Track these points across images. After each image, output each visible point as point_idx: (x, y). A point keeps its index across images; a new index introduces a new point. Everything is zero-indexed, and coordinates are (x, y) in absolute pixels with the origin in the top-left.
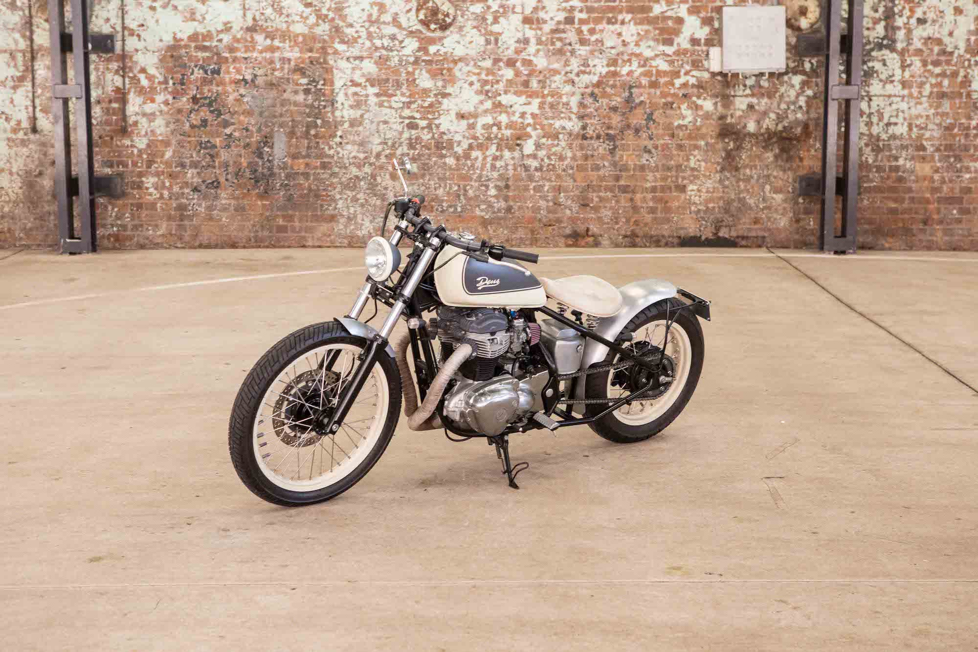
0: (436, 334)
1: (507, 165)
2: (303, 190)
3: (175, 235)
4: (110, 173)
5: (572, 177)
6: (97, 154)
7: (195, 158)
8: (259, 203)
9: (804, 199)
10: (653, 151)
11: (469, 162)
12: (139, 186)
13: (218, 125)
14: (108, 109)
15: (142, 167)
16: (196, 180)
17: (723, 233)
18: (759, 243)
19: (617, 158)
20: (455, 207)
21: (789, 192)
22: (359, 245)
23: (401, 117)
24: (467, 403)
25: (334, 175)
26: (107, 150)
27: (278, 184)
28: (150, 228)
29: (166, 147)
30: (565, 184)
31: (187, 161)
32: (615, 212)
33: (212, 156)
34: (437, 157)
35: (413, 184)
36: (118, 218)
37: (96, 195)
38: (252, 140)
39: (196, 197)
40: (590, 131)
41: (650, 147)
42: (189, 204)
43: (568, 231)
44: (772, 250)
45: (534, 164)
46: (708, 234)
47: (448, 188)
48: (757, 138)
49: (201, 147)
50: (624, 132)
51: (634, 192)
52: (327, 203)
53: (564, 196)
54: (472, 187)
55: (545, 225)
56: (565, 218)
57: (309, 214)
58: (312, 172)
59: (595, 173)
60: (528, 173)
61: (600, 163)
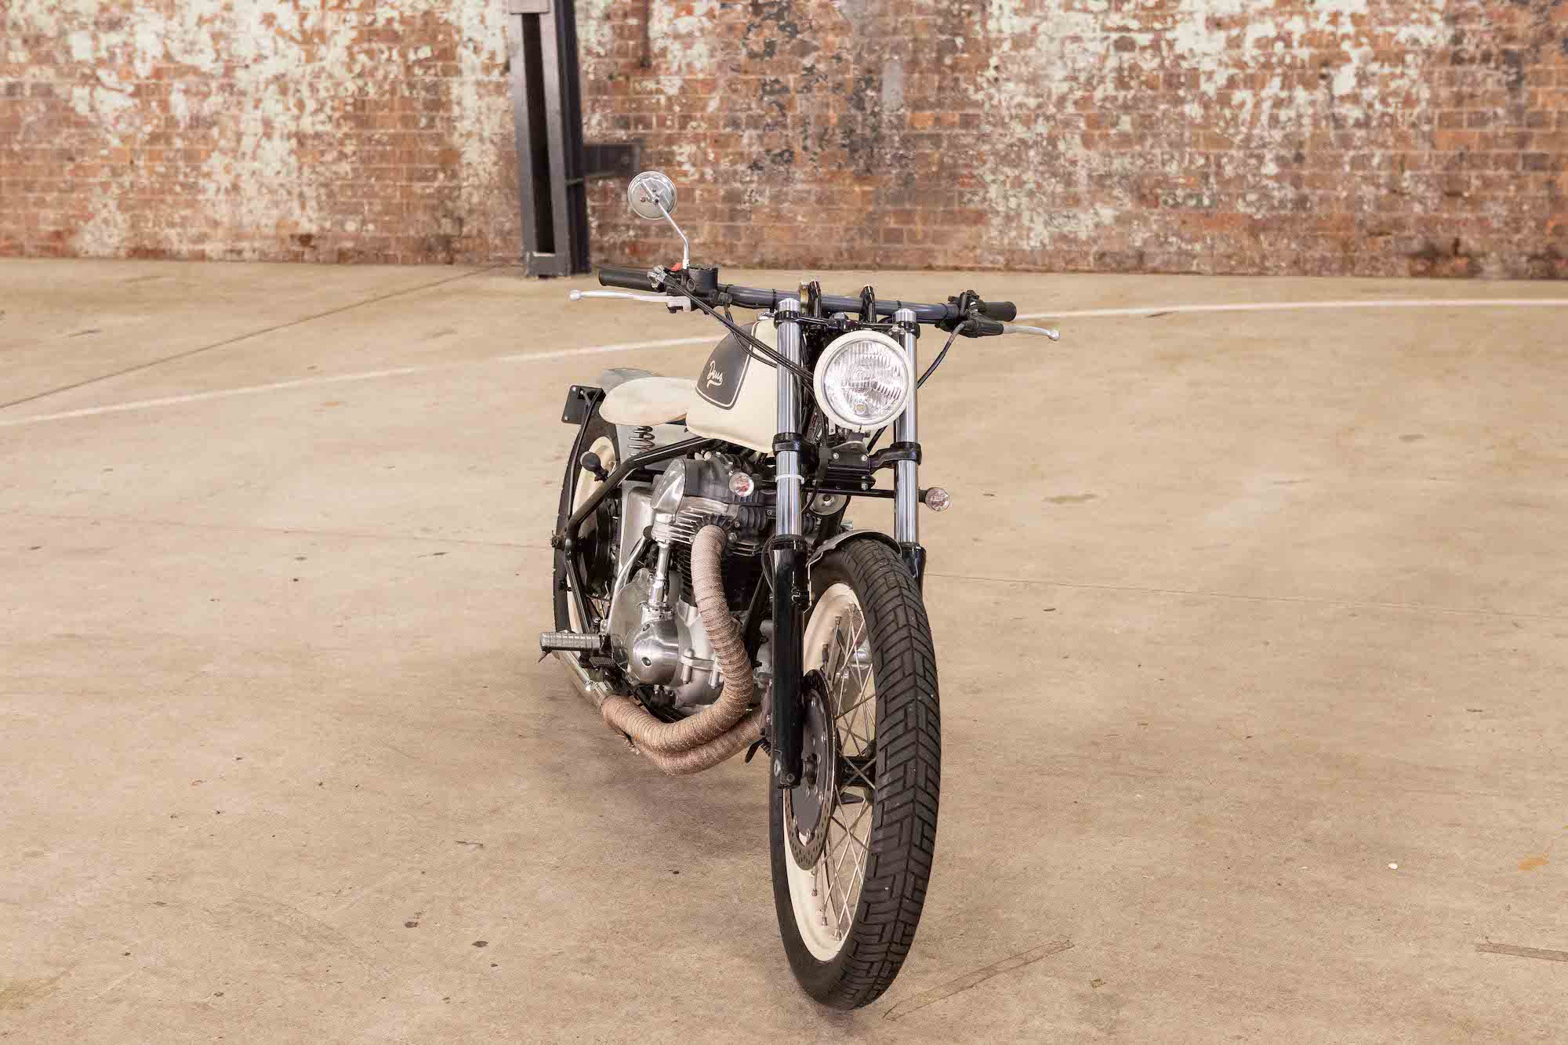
1: (1300, 116)
2: (929, 164)
3: (723, 244)
4: (625, 138)
5: (1429, 138)
7: (756, 111)
8: (857, 189)
11: (1227, 113)
12: (668, 160)
13: (792, 52)
14: (622, 28)
15: (672, 126)
16: (756, 149)
19: (1523, 99)
20: (1199, 197)
22: (1024, 266)
23: (1104, 28)
25: (983, 137)
26: (620, 98)
27: (889, 156)
29: (710, 92)
30: (1413, 153)
31: (743, 116)
32: (1513, 205)
33: (781, 107)
34: (1168, 102)
35: (1123, 155)
37: (586, 177)
38: (847, 76)
39: (755, 178)
40: (1469, 47)
42: (745, 192)
43: (1416, 245)
45: (1353, 113)
47: (1186, 163)
49: (764, 90)
50: (1543, 47)
51: (1556, 168)
52: (968, 190)
53: (1412, 177)
54: (1231, 159)
55: (1371, 234)
56: (1411, 220)
57: (941, 209)
58: (945, 133)
59: (1477, 131)
60: (1340, 132)
61: (1488, 109)
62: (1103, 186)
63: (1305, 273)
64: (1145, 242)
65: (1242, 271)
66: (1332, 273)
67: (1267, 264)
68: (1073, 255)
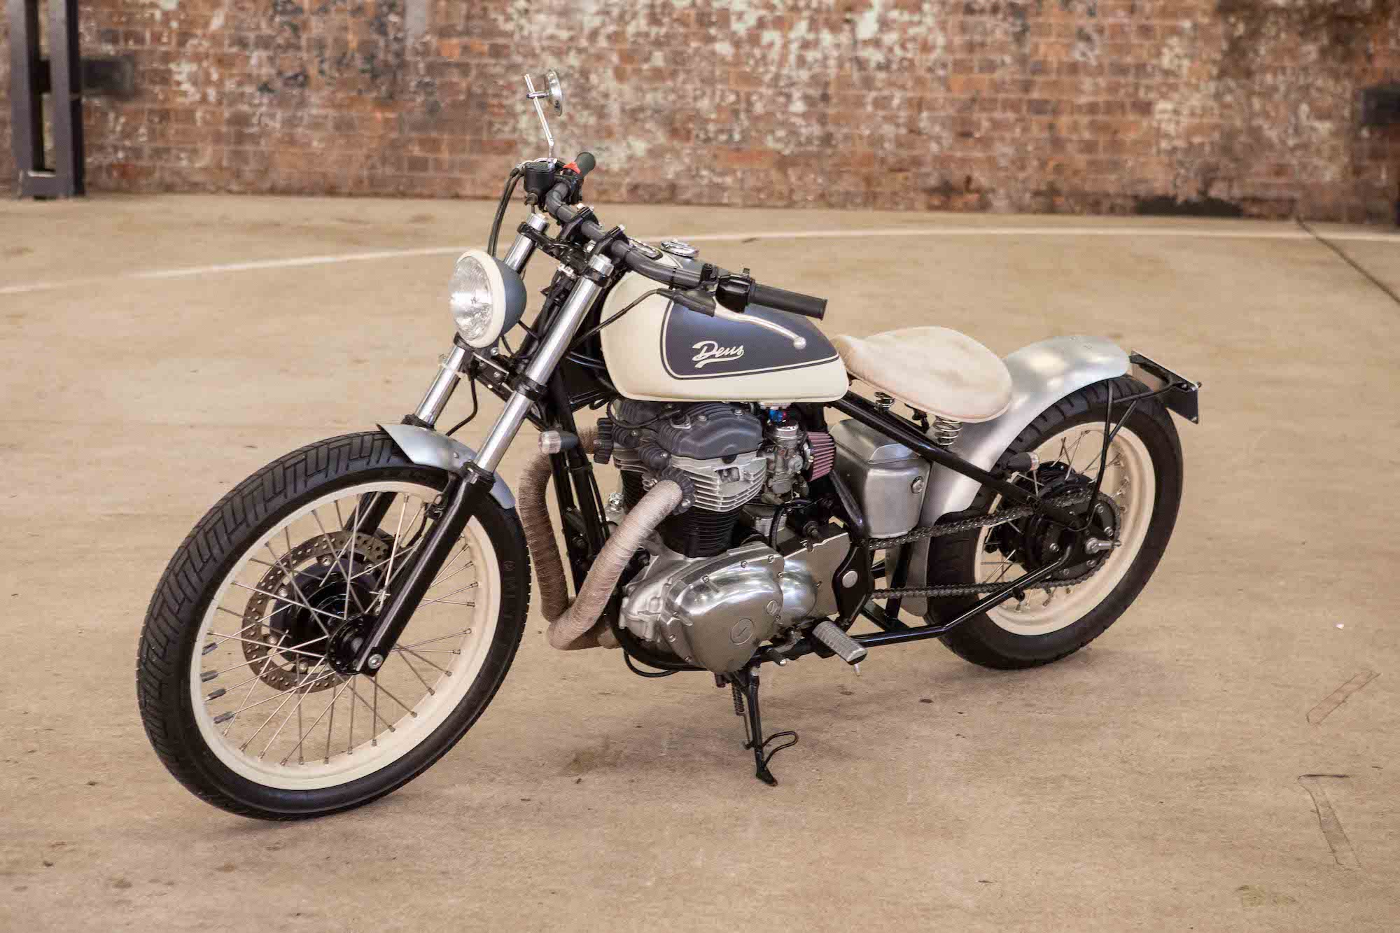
0: (611, 451)
1: (826, 58)
2: (458, 92)
3: (227, 169)
4: (112, 53)
5: (944, 82)
6: (88, 18)
7: (266, 30)
8: (379, 115)
9: (1372, 133)
10: (1095, 36)
11: (757, 52)
12: (165, 78)
15: (169, 43)
16: (266, 71)
17: (1217, 192)
18: (1282, 211)
19: (1027, 50)
20: (730, 132)
21: (1343, 118)
24: (669, 606)
25: (514, 68)
26: (106, 10)
27: (413, 83)
28: (183, 155)
29: (212, 8)
30: (928, 96)
31: (252, 36)
32: (1019, 145)
33: (295, 29)
34: (700, 41)
35: (655, 89)
36: (126, 134)
37: (85, 91)
39: (265, 100)
41: (1089, 30)
42: (254, 114)
43: (933, 181)
44: (1308, 224)
45: (874, 56)
46: (1188, 192)
47: (717, 99)
48: (1289, 17)
49: (276, 12)
51: (1056, 112)
52: (499, 120)
53: (929, 118)
54: (761, 96)
55: (893, 170)
56: (929, 158)
57: (468, 138)
58: (474, 62)
59: (986, 77)
60: (863, 73)
61: (996, 57)
62: (636, 120)
63: (831, 206)
64: (677, 175)
65: (769, 203)
66: (856, 206)
67: (795, 197)
68: (606, 187)
